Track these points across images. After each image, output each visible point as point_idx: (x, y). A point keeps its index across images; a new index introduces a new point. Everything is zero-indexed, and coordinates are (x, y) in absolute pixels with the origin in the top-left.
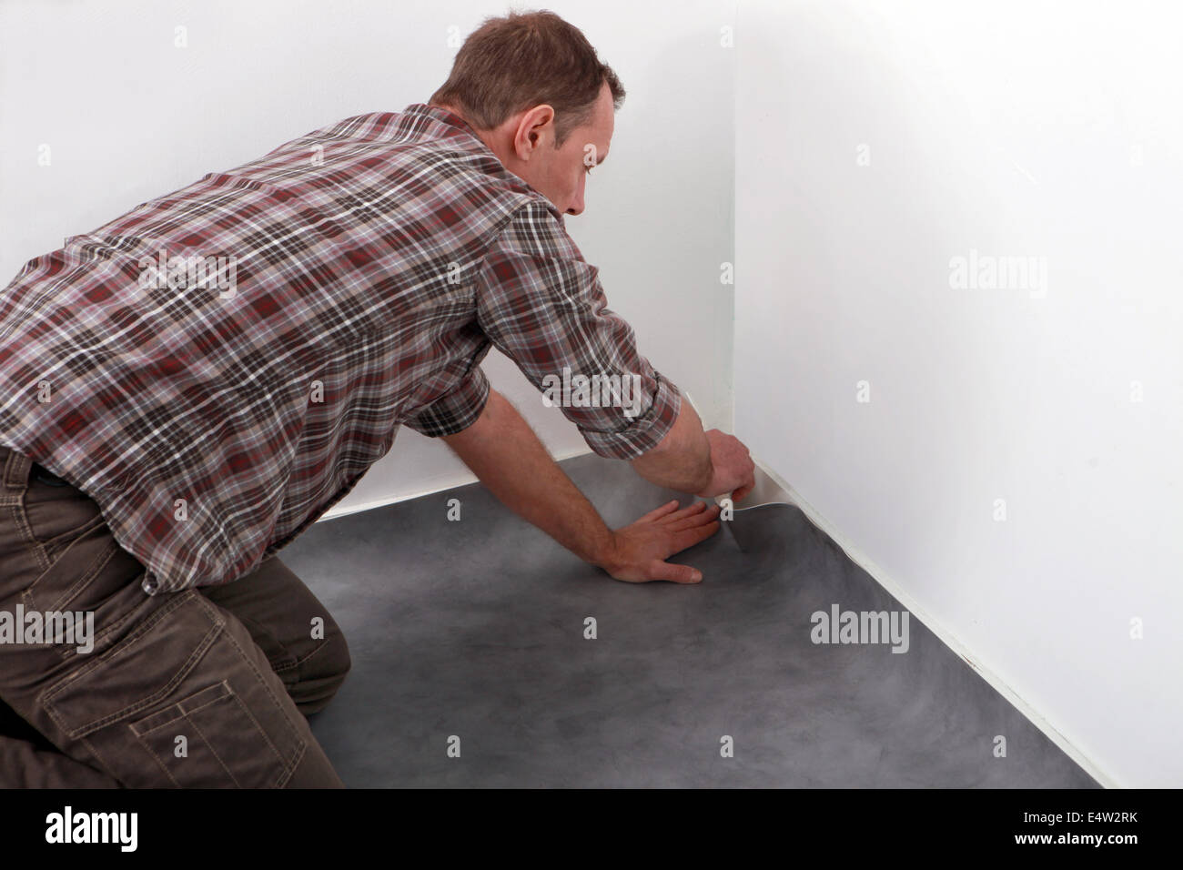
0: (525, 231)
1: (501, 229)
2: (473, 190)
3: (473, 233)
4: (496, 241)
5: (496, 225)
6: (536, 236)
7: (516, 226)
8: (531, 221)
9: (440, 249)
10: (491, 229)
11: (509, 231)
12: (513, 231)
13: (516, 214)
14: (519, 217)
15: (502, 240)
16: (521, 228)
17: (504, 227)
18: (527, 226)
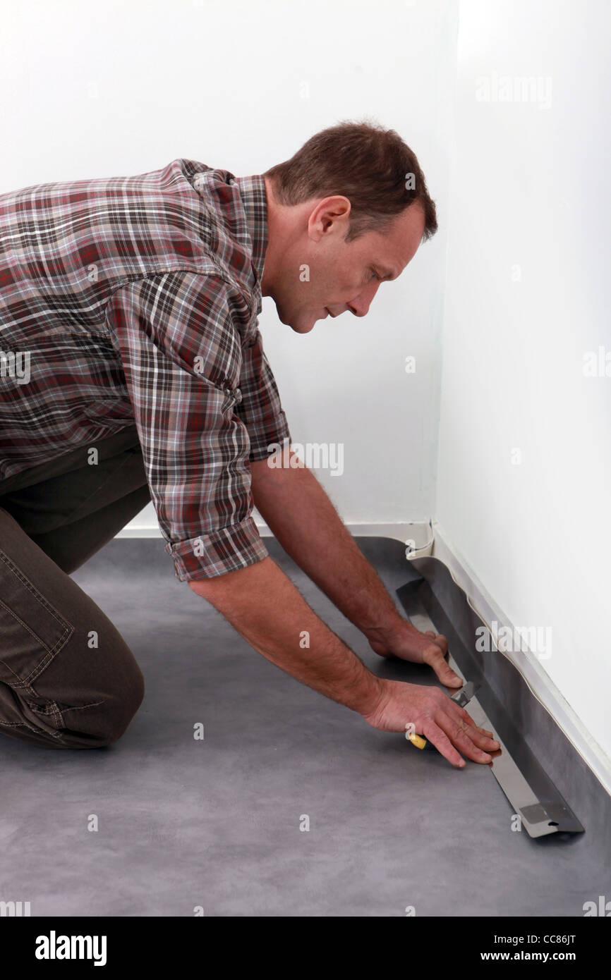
0: (150, 293)
1: (130, 281)
2: (126, 241)
3: (105, 274)
4: (121, 288)
5: (129, 276)
6: (156, 302)
7: (145, 285)
8: (160, 289)
9: (70, 287)
10: (122, 277)
11: (136, 286)
12: (140, 287)
13: (151, 276)
14: (151, 280)
15: (127, 289)
16: (148, 289)
17: (135, 280)
18: (155, 291)
